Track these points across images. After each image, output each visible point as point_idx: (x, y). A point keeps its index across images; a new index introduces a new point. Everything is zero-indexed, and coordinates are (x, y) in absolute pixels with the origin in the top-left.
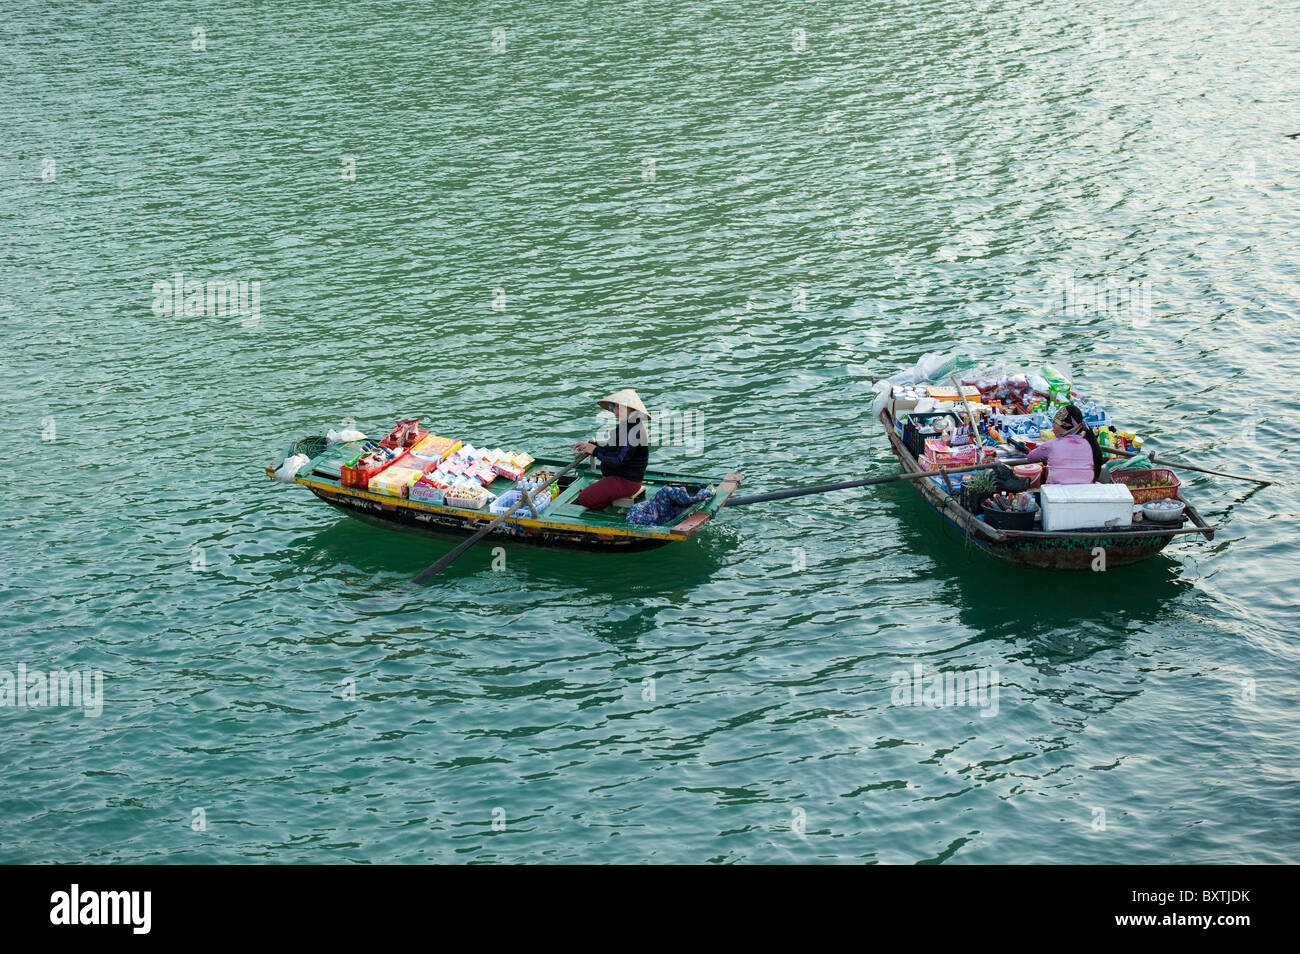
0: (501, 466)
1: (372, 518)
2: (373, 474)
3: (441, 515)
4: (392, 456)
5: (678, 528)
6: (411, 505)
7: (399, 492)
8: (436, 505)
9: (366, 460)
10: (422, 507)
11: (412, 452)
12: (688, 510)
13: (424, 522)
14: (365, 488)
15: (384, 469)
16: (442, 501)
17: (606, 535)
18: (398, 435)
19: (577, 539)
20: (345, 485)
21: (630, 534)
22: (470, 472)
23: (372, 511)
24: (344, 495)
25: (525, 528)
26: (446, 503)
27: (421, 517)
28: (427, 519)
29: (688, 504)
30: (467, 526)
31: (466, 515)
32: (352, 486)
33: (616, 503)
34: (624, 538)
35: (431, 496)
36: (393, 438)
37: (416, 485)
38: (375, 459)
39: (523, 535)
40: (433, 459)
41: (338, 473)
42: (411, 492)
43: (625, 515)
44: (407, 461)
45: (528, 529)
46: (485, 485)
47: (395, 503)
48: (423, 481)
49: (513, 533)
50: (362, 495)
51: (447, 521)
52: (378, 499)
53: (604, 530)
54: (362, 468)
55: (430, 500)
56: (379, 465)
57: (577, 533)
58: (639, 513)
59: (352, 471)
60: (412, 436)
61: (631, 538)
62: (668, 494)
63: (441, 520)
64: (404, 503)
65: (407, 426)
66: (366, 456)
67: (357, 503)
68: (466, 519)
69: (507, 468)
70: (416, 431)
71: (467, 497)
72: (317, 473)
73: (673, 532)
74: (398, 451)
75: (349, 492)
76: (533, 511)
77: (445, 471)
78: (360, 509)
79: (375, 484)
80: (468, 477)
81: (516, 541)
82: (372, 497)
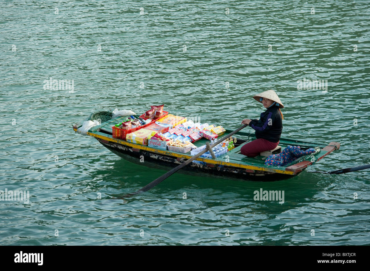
0: (204, 132)
1: (128, 156)
2: (130, 132)
3: (164, 155)
4: (144, 124)
5: (290, 168)
6: (148, 149)
7: (142, 142)
8: (161, 150)
9: (126, 124)
10: (153, 151)
11: (157, 122)
12: (299, 159)
13: (155, 159)
14: (125, 139)
15: (137, 129)
16: (165, 148)
17: (250, 170)
18: (150, 113)
19: (235, 172)
20: (114, 137)
21: (264, 170)
22: (186, 134)
23: (127, 152)
24: (114, 143)
25: (207, 164)
26: (167, 149)
27: (153, 156)
28: (156, 157)
29: (300, 156)
30: (177, 162)
31: (176, 156)
32: (118, 138)
33: (262, 154)
34: (261, 172)
35: (160, 145)
36: (147, 114)
37: (152, 138)
38: (132, 124)
39: (206, 168)
40: (166, 126)
41: (111, 131)
42: (149, 142)
43: (265, 160)
44: (153, 126)
45: (209, 165)
46: (193, 142)
47: (140, 148)
48: (156, 136)
49: (201, 167)
50: (123, 142)
51: (166, 159)
52: (131, 145)
53: (251, 167)
54: (124, 128)
55: (159, 147)
56: (134, 127)
57: (236, 169)
58: (273, 159)
59: (118, 129)
60: (158, 113)
61: (265, 172)
62: (290, 149)
63: (163, 158)
64: (144, 148)
65: (156, 108)
66: (127, 122)
67: (120, 147)
68: (176, 158)
69: (208, 134)
70: (161, 112)
71: (180, 146)
72: (102, 131)
73: (287, 170)
74: (148, 121)
75: (116, 141)
76: (212, 155)
77: (172, 133)
78: (121, 151)
79: (130, 137)
80: (184, 137)
81: (203, 171)
82: (127, 144)
